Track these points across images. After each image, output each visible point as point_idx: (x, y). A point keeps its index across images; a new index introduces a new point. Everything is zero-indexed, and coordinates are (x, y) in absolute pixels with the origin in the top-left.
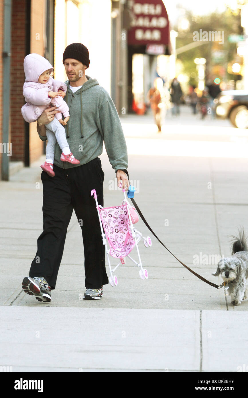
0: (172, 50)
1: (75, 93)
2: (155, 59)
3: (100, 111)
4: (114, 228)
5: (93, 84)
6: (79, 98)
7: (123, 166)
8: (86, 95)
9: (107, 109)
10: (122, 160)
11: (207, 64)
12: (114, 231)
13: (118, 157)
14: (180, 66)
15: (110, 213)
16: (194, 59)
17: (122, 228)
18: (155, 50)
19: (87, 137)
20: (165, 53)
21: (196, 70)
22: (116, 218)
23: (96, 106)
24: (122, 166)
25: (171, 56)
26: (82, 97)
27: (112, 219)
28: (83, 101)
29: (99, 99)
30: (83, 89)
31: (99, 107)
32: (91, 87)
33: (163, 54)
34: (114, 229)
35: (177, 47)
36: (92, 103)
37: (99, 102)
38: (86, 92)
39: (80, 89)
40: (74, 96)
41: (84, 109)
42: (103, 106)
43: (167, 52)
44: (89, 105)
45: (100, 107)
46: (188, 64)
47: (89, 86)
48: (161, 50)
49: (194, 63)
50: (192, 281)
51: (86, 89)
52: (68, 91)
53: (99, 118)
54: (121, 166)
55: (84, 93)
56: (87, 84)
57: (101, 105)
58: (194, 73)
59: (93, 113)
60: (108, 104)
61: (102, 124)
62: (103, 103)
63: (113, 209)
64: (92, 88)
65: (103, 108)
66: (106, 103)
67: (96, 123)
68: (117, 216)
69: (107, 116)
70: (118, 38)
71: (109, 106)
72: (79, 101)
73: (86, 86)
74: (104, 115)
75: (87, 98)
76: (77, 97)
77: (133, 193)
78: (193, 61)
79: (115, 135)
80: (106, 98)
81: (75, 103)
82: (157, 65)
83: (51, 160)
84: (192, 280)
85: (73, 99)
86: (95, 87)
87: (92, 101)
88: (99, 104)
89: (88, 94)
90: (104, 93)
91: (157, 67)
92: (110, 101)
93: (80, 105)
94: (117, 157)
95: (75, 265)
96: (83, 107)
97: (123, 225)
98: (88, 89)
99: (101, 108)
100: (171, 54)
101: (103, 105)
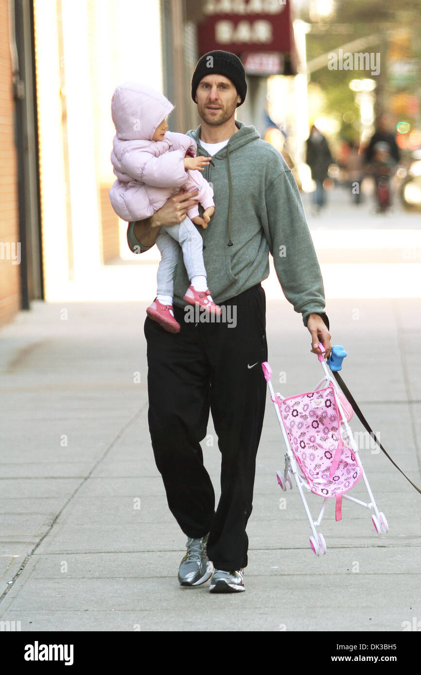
0: (299, 63)
1: (215, 157)
2: (262, 84)
3: (266, 191)
4: (298, 439)
5: (250, 137)
6: (224, 166)
7: (320, 306)
8: (238, 159)
9: (282, 188)
10: (317, 293)
11: (378, 92)
12: (299, 445)
13: (308, 286)
14: (317, 98)
15: (295, 408)
16: (349, 81)
17: (315, 438)
18: (261, 64)
19: (239, 246)
20: (283, 69)
21: (356, 105)
22: (305, 417)
23: (260, 181)
24: (318, 306)
25: (297, 77)
26: (231, 164)
27: (298, 419)
28: (233, 172)
29: (265, 168)
30: (231, 148)
31: (265, 185)
32: (247, 143)
33: (280, 73)
34: (299, 442)
35: (310, 57)
36: (252, 176)
37: (267, 174)
38: (238, 153)
39: (226, 147)
40: (214, 162)
41: (236, 188)
42: (275, 182)
43: (289, 69)
44: (246, 179)
45: (267, 183)
46: (336, 93)
47: (242, 141)
48: (273, 65)
49: (349, 89)
50: (367, 576)
51: (237, 147)
52: (199, 153)
53: (266, 208)
54: (315, 306)
55: (233, 155)
56: (238, 138)
57: (270, 180)
58: (350, 112)
59: (253, 196)
60: (285, 177)
61: (272, 219)
62: (275, 176)
63: (302, 400)
64: (249, 145)
65: (274, 186)
66: (280, 175)
67: (259, 218)
68: (307, 413)
69: (282, 201)
70: (177, 41)
71: (286, 181)
72: (225, 173)
73: (236, 140)
74: (276, 201)
75: (241, 165)
76: (220, 165)
77: (341, 358)
78: (348, 85)
79: (299, 242)
80: (280, 165)
81: (216, 177)
82: (267, 98)
83: (168, 297)
84: (367, 574)
85: (212, 169)
86: (255, 143)
87: (252, 170)
88: (266, 177)
89: (241, 156)
90: (274, 154)
91: (266, 102)
92: (286, 172)
93: (226, 181)
94: (305, 286)
95: (105, 552)
96: (233, 183)
97: (317, 429)
98: (242, 146)
99: (271, 186)
100: (298, 71)
101: (275, 179)
